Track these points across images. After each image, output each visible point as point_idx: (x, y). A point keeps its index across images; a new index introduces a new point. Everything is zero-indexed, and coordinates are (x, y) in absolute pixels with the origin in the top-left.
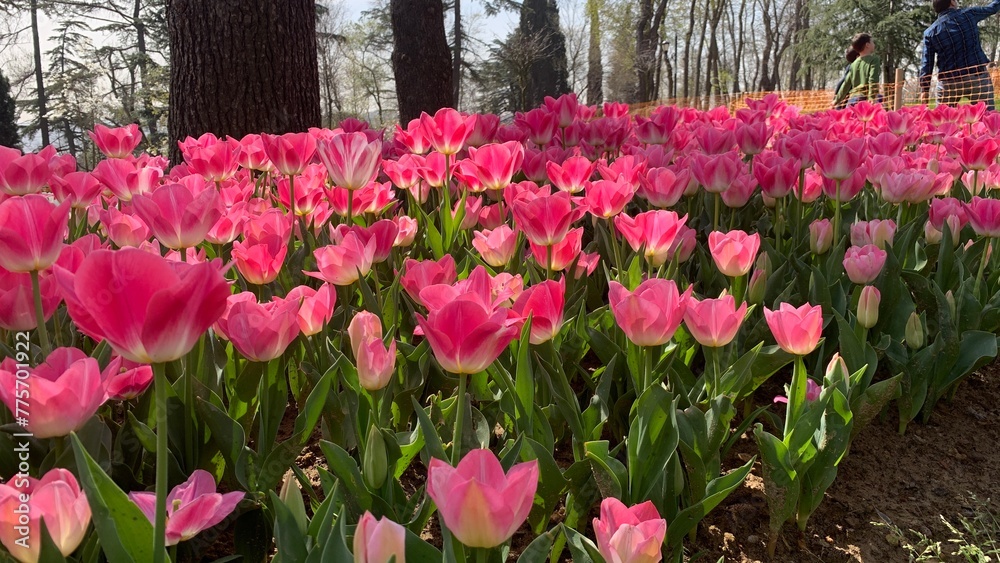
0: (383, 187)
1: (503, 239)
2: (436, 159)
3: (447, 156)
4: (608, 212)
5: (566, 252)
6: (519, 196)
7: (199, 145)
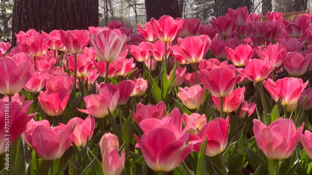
0: (128, 61)
1: (196, 93)
2: (160, 45)
3: (166, 43)
4: (258, 78)
5: (234, 101)
6: (208, 67)
7: (26, 36)
